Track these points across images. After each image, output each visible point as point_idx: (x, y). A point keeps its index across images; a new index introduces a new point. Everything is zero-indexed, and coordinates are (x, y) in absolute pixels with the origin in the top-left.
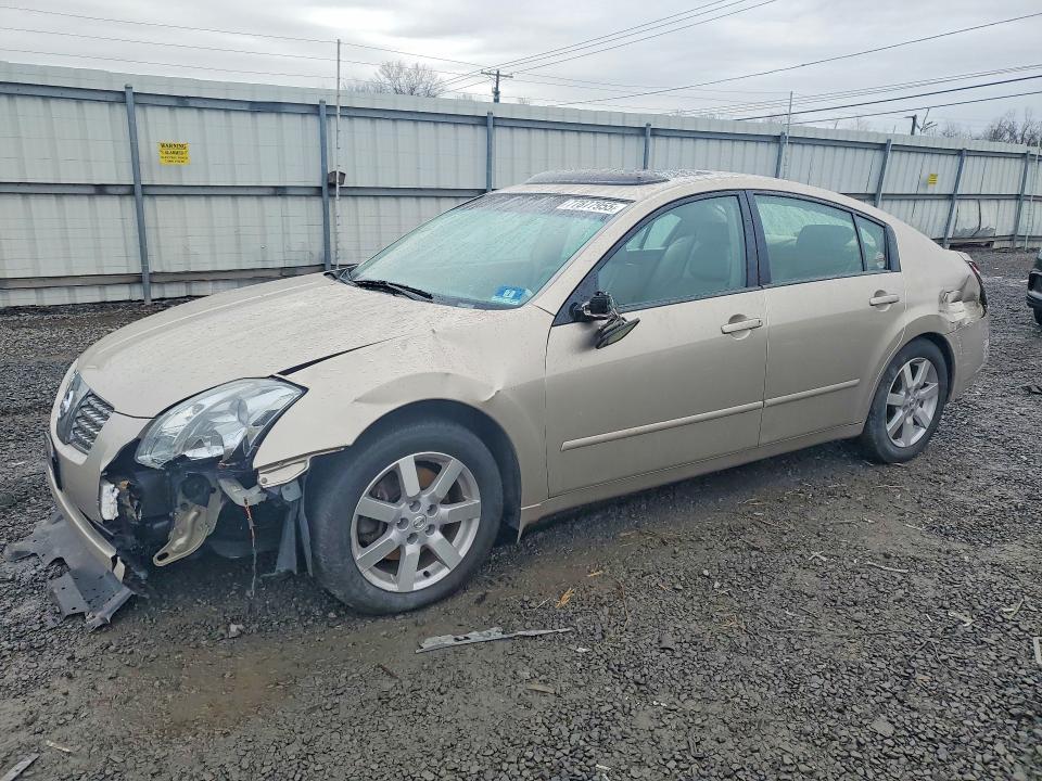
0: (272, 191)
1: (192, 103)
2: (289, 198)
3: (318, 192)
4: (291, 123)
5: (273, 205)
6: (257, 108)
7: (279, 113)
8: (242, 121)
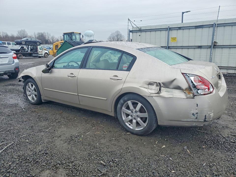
0: (198, 47)
1: (182, 28)
2: (202, 49)
3: (210, 47)
4: (205, 30)
5: (198, 50)
6: (197, 27)
7: (202, 28)
8: (193, 31)
